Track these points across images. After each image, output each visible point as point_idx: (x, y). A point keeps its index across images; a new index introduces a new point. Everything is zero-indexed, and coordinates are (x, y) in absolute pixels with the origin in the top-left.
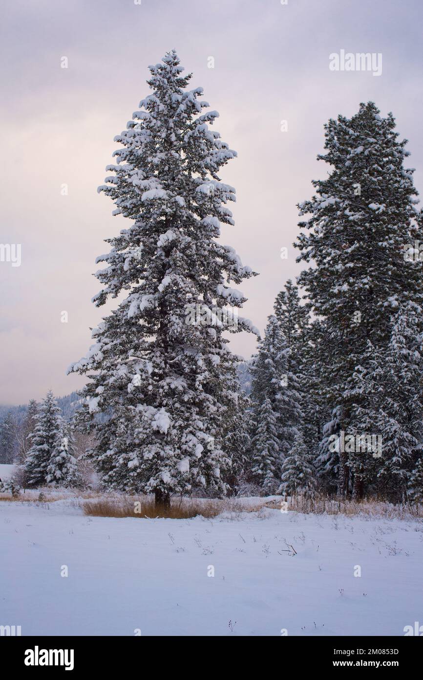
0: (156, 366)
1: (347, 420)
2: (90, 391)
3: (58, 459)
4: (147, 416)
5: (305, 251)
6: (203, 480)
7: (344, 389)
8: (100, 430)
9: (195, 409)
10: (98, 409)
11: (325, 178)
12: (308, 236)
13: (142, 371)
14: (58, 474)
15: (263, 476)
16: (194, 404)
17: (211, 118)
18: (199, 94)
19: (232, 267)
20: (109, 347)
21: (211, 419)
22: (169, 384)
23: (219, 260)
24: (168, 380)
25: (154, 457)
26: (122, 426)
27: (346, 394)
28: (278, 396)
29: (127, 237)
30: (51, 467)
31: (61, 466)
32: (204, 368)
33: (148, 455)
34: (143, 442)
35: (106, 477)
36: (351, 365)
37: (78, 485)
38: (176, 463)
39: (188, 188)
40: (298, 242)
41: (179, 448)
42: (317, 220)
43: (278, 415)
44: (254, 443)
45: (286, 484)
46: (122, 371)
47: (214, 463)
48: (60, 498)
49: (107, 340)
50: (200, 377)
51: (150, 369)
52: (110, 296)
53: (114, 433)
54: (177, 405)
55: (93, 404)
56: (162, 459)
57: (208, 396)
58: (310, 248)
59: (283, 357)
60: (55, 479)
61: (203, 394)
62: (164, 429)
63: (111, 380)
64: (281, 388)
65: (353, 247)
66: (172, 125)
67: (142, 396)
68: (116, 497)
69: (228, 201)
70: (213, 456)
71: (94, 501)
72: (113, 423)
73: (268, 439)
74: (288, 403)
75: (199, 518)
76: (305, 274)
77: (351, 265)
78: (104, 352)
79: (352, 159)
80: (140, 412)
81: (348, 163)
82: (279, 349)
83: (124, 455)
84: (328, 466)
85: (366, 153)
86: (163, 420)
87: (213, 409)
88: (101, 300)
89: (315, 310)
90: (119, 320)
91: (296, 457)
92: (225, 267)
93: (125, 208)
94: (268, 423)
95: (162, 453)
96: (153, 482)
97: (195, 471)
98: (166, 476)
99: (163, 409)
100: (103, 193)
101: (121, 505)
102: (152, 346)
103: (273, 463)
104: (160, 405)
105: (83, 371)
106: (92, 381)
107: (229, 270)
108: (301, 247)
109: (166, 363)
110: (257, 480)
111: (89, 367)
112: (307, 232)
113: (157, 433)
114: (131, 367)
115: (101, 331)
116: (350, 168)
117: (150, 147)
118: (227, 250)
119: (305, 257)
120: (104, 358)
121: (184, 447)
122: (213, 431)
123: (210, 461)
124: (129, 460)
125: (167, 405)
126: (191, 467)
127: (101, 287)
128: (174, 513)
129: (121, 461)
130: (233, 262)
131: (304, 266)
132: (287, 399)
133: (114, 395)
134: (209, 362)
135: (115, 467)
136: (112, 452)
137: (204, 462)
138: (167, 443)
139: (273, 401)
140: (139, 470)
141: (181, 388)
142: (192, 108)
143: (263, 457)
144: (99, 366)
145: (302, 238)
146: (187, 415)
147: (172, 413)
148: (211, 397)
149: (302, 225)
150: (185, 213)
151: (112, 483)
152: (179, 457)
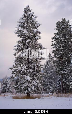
0: (27, 67)
1: (63, 78)
2: (13, 73)
3: (8, 87)
4: (25, 77)
5: (53, 46)
6: (37, 91)
7: (62, 72)
8: (15, 81)
9: (35, 76)
10: (15, 76)
11: (56, 33)
12: (54, 43)
13: (24, 68)
14: (8, 90)
15: (47, 90)
16: (35, 75)
17: (36, 18)
18: (33, 13)
19: (41, 47)
20: (17, 63)
21: (38, 78)
22: (29, 71)
23: (38, 46)
24: (29, 70)
25: (27, 86)
26: (20, 80)
27: (62, 73)
28: (49, 74)
29: (20, 41)
30: (7, 89)
31: (8, 89)
32: (36, 67)
33: (26, 86)
34: (24, 83)
35: (17, 91)
36: (63, 68)
37: (12, 92)
38: (31, 87)
39: (32, 31)
40: (52, 45)
41: (32, 84)
42: (55, 40)
43: (49, 78)
44: (45, 83)
45: (51, 91)
46: (20, 68)
47: (39, 87)
48: (8, 95)
49: (16, 62)
50: (36, 69)
51: (25, 68)
52: (17, 54)
53: (18, 81)
54: (31, 75)
55: (14, 75)
56: (28, 86)
57: (37, 73)
58: (54, 46)
59: (49, 67)
60: (7, 91)
61: (36, 73)
62: (29, 80)
63: (18, 70)
64: (49, 73)
65: (63, 45)
66: (28, 19)
67: (24, 73)
68: (19, 95)
69: (40, 34)
70: (39, 85)
71: (15, 96)
72: (18, 79)
73: (47, 82)
74: (50, 76)
75: (37, 99)
76: (53, 51)
77: (62, 48)
78: (16, 65)
79: (62, 29)
80: (24, 77)
81: (61, 29)
82: (48, 66)
83: (21, 86)
84: (59, 87)
85: (64, 27)
86: (28, 78)
87: (38, 76)
88: (15, 55)
89: (56, 57)
90: (19, 58)
91: (53, 86)
92: (40, 47)
93: (19, 36)
94: (47, 79)
95: (28, 85)
96: (27, 91)
97: (35, 89)
98: (29, 90)
99: (28, 76)
100: (15, 33)
101: (20, 96)
102: (26, 63)
103: (48, 87)
104: (28, 75)
105: (12, 68)
106: (14, 71)
107: (41, 48)
108: (52, 46)
109: (29, 67)
110: (45, 90)
111: (13, 68)
112: (53, 43)
113: (27, 81)
114: (21, 67)
115: (15, 60)
116: (61, 30)
117: (24, 23)
118: (40, 44)
119: (53, 48)
120: (16, 66)
121: (33, 84)
122: (39, 80)
123: (38, 86)
124: (22, 87)
125: (29, 75)
126: (34, 88)
127: (15, 52)
128: (31, 98)
129: (20, 87)
130: (41, 46)
131: (53, 49)
132: (50, 75)
133: (18, 73)
134: (37, 66)
135: (19, 88)
136: (18, 85)
137: (37, 87)
138: (29, 83)
139: (48, 75)
140: (24, 89)
141: (32, 72)
142: (32, 16)
143: (46, 86)
144: (15, 67)
145: (52, 44)
146: (33, 77)
147: (30, 77)
148: (38, 73)
149: (52, 42)
150: (32, 36)
151: (18, 92)
152: (32, 86)
